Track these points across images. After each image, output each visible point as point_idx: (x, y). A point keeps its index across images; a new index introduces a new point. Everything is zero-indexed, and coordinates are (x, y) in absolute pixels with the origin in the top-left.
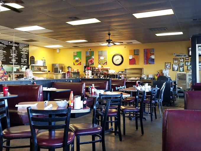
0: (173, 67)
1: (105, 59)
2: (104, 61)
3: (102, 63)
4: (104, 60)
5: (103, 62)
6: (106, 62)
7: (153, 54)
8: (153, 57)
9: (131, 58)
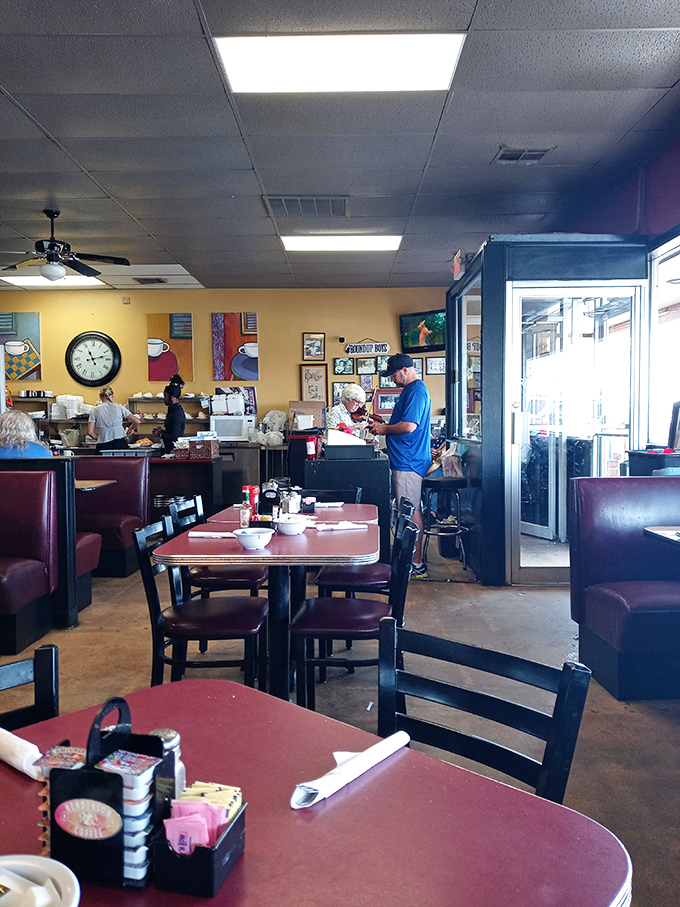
0: (336, 394)
1: (30, 351)
2: (24, 362)
3: (18, 372)
4: (28, 359)
5: (19, 365)
6: (38, 368)
7: (252, 338)
8: (251, 350)
9: (155, 350)
